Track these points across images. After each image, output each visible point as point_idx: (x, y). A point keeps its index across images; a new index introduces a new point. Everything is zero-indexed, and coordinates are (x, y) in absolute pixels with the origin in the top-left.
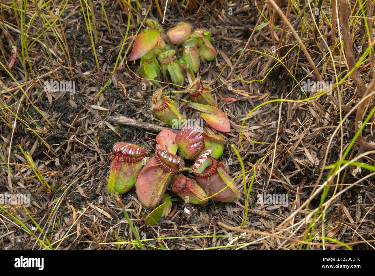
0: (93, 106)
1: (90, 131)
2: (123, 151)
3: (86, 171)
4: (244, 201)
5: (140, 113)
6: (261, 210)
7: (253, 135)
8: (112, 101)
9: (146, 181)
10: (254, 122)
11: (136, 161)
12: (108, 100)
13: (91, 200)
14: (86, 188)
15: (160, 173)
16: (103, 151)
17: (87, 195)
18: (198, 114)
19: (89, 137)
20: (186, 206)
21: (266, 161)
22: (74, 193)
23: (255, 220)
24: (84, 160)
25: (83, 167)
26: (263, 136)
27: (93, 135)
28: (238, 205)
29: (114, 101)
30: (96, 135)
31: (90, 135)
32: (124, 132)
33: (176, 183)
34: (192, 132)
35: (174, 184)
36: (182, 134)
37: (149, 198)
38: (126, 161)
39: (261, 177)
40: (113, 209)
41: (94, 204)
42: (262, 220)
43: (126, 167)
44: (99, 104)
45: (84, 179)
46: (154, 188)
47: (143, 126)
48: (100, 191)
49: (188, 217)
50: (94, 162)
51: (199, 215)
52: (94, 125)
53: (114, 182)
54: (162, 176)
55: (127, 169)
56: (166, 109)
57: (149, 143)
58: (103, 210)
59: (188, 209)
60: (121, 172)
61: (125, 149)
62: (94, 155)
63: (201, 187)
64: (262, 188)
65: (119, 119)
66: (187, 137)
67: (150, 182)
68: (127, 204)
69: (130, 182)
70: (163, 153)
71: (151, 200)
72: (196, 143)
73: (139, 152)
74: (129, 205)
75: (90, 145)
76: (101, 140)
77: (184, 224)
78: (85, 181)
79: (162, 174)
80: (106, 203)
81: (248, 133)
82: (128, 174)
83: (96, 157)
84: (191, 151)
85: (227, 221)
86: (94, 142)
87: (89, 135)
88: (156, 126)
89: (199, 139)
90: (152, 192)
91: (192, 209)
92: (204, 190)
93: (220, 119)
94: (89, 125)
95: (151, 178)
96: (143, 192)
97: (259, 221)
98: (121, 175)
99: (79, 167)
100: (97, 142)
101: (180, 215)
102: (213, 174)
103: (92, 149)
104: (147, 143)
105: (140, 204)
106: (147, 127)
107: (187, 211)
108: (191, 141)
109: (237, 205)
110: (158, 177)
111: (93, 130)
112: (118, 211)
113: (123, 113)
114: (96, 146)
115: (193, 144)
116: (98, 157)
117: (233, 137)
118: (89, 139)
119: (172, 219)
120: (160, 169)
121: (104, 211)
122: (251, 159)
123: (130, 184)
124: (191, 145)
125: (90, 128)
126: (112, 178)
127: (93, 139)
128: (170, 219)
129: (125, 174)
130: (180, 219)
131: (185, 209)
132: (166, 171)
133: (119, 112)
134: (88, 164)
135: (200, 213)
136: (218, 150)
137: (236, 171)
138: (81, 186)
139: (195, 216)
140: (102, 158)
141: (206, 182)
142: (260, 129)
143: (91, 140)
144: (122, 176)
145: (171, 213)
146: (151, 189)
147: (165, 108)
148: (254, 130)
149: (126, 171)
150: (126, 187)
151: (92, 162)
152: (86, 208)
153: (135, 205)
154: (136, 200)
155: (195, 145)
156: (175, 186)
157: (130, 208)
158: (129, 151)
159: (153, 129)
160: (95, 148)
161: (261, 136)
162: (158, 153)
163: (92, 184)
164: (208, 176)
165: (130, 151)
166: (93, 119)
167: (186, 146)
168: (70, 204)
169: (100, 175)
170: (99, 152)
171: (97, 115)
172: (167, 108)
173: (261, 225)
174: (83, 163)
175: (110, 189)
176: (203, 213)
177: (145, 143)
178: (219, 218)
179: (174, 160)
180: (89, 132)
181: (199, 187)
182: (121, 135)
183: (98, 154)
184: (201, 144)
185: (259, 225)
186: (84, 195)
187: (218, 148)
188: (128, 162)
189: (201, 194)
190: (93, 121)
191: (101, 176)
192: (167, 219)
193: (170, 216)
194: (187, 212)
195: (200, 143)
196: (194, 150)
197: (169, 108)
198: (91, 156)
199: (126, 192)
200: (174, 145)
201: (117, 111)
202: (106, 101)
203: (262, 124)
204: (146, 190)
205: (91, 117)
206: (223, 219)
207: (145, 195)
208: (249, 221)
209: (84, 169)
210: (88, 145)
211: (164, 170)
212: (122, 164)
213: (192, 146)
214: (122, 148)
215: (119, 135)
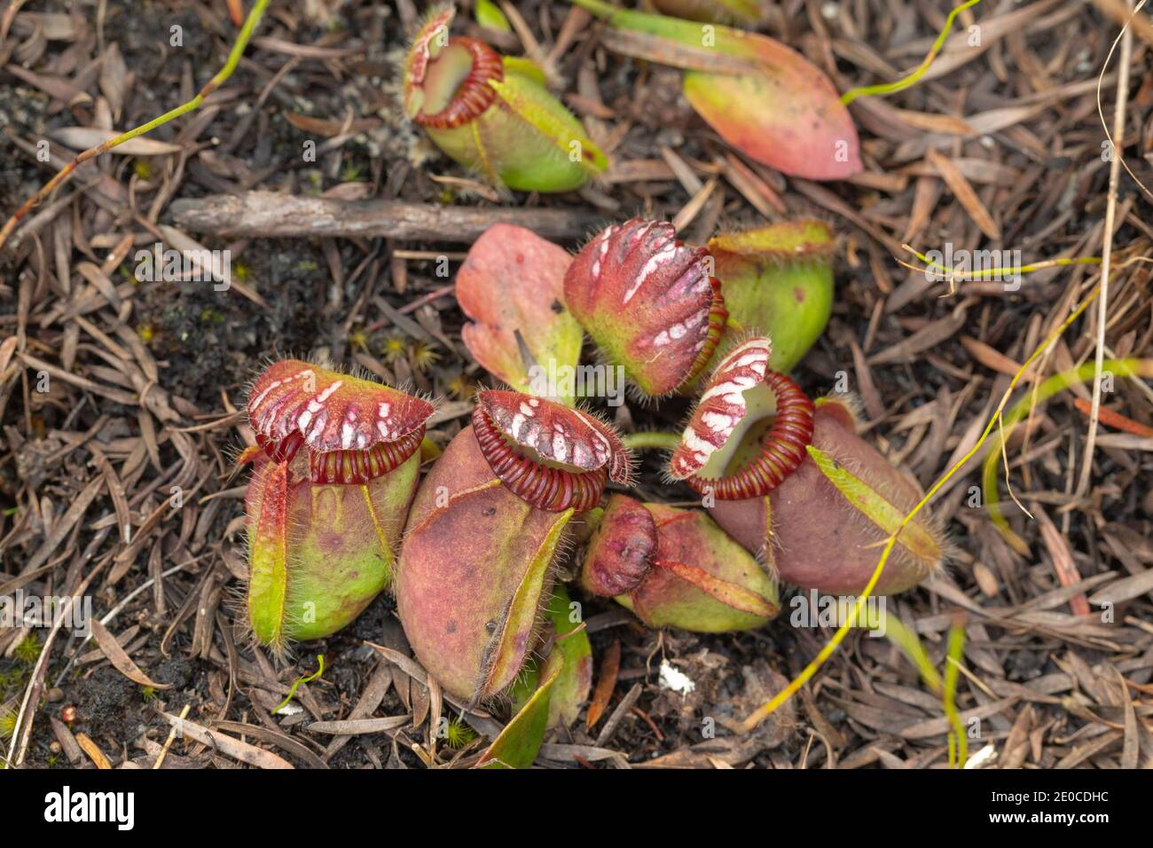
0: (77, 136)
1: (90, 292)
2: (312, 438)
3: (115, 531)
4: (971, 567)
5: (345, 147)
6: (1066, 608)
7: (989, 171)
8: (177, 86)
9: (447, 570)
10: (987, 82)
11: (383, 471)
12: (153, 83)
13: (174, 697)
14: (134, 630)
15: (512, 519)
16: (181, 403)
17: (152, 668)
18: (669, 88)
19: (93, 330)
20: (670, 656)
21: (1072, 335)
22: (84, 668)
23: (1034, 666)
24: (91, 470)
25: (93, 511)
26: (1044, 174)
27: (111, 309)
28: (940, 599)
29: (187, 80)
30: (126, 308)
31: (94, 316)
32: (276, 280)
33: (598, 548)
34: (650, 267)
35: (591, 558)
36: (596, 269)
37: (473, 656)
38: (331, 477)
39: (1049, 424)
40: (294, 730)
41: (194, 715)
42: (1072, 664)
43: (329, 507)
44: (105, 117)
45: (114, 576)
46: (492, 596)
47: (377, 227)
48: (214, 640)
49: (686, 711)
50: (148, 476)
51: (741, 683)
52: (102, 253)
53: (280, 589)
54: (529, 532)
55: (339, 516)
56: (487, 115)
57: (420, 315)
58: (251, 740)
59: (683, 670)
60: (312, 536)
61: (321, 424)
62: (135, 433)
63: (732, 537)
64: (1061, 489)
65: (240, 214)
66: (630, 294)
67: (470, 573)
68: (361, 691)
69: (362, 575)
70: (518, 421)
71: (485, 666)
72: (682, 321)
73: (390, 428)
74: (376, 693)
75: (102, 372)
76: (158, 339)
77: (667, 748)
78: (121, 587)
79: (525, 522)
80: (259, 701)
81: (960, 164)
82: (350, 538)
83: (149, 441)
84: (660, 364)
85: (892, 692)
86: (125, 356)
87: (86, 316)
88: (446, 214)
89: (692, 299)
90: (485, 619)
91: (701, 665)
92: (751, 552)
93: (796, 102)
94: (77, 256)
95: (468, 552)
96: (443, 630)
97: (1059, 670)
98: (310, 551)
99: (76, 514)
100: (140, 352)
101: (645, 701)
102: (787, 472)
103: (121, 398)
104: (412, 315)
105: (430, 684)
106: (399, 231)
107: (674, 679)
108: (650, 312)
109: (934, 600)
110: (504, 543)
111: (106, 287)
112: (327, 738)
113: (251, 152)
114: (137, 379)
115: (667, 326)
116: (163, 438)
117: (885, 195)
118: (93, 341)
119: (606, 730)
120: (510, 497)
121: (254, 749)
122: (991, 323)
123: (363, 587)
124: (655, 332)
125: (86, 269)
126: (266, 571)
127: (113, 336)
128: (594, 732)
129: (333, 542)
130: (641, 720)
131: (665, 668)
132: (541, 506)
133: (227, 147)
134: (117, 490)
135: (747, 670)
136: (801, 307)
137: (915, 402)
138: (109, 627)
139: (718, 693)
140: (182, 445)
141: (760, 519)
142: (1029, 125)
143: (103, 348)
144: (319, 555)
145: (591, 696)
146: (477, 606)
147: (482, 109)
148: (993, 135)
149: (337, 526)
150: (346, 604)
151: (138, 475)
152: (161, 740)
153: (403, 690)
154: (404, 663)
155: (678, 332)
156: (599, 567)
157: (383, 711)
158: (340, 432)
159: (432, 233)
160: (132, 391)
161: (1032, 175)
162: (488, 421)
163: (160, 605)
164: (766, 490)
165: (348, 431)
166: (90, 213)
167: (630, 337)
168: (75, 727)
169: (192, 538)
170: (164, 412)
171: (112, 189)
172: (493, 109)
173: (1068, 692)
174: (92, 491)
175: (261, 622)
176: (758, 670)
177: (398, 316)
178: (844, 685)
179: (578, 452)
180: (85, 299)
181: (724, 541)
182: (261, 292)
183: (159, 425)
184: (705, 321)
185: (1059, 694)
186: (136, 674)
187: (800, 298)
188: (339, 480)
189: (737, 584)
190: (92, 222)
191: (195, 547)
192: (580, 737)
193: (593, 719)
194: (676, 687)
195: (700, 317)
196: (675, 361)
197: (504, 106)
198: (121, 437)
199: (347, 622)
200: (558, 319)
201: (213, 147)
202: (142, 88)
203: (1041, 96)
204: (454, 614)
205: (80, 203)
206: (865, 682)
207: (454, 641)
208: (1006, 678)
209: (104, 522)
210: (92, 377)
211: (531, 503)
212: (309, 495)
213: (661, 339)
214: (304, 421)
215: (250, 292)
